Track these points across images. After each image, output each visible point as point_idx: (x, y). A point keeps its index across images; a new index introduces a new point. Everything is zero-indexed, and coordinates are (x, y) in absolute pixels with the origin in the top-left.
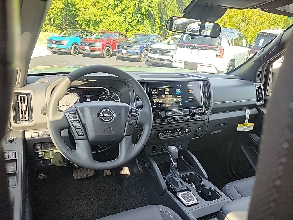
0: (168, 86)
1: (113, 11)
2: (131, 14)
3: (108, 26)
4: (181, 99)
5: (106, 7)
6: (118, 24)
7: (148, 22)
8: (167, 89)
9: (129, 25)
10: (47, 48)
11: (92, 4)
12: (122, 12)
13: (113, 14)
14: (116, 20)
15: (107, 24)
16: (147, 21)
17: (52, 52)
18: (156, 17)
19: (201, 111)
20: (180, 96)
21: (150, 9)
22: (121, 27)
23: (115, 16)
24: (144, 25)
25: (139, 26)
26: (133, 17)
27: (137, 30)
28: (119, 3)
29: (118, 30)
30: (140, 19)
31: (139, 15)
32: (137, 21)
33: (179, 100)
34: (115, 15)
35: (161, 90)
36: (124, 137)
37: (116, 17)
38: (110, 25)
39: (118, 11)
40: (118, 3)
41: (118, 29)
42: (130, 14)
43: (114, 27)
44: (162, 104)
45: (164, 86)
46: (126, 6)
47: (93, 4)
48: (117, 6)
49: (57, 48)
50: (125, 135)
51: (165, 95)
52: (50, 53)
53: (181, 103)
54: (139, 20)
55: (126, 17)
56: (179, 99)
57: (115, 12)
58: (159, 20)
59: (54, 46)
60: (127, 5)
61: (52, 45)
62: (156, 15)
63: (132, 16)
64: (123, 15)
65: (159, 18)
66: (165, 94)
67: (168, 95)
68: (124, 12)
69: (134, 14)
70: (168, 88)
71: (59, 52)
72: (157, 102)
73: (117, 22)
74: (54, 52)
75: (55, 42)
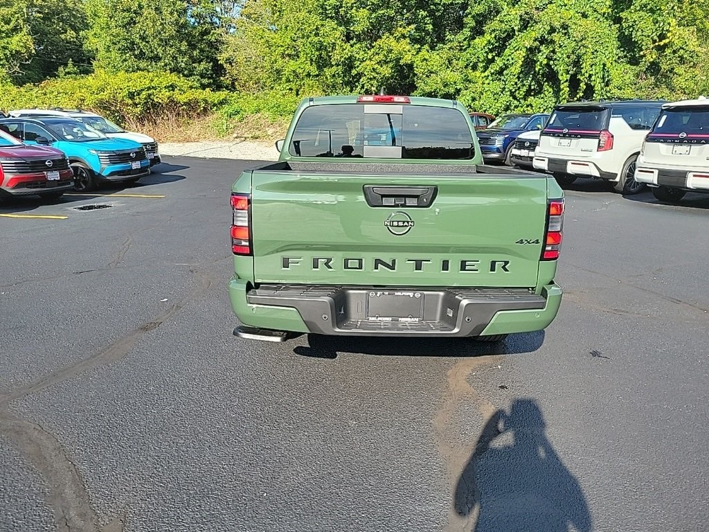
1: (484, 72)
2: (516, 76)
3: (470, 101)
5: (471, 64)
6: (491, 96)
7: (551, 90)
9: (511, 98)
11: (444, 63)
12: (501, 72)
13: (483, 78)
14: (487, 89)
15: (468, 98)
16: (546, 87)
18: (560, 78)
21: (551, 62)
22: (496, 101)
23: (487, 82)
24: (542, 95)
25: (532, 98)
26: (519, 80)
27: (528, 106)
28: (496, 55)
29: (490, 107)
30: (533, 83)
31: (531, 76)
32: (525, 89)
34: (486, 79)
37: (489, 84)
38: (474, 99)
39: (492, 71)
40: (494, 54)
41: (488, 107)
42: (514, 75)
43: (481, 103)
46: (508, 60)
47: (447, 62)
48: (493, 60)
54: (530, 86)
55: (507, 82)
57: (486, 74)
58: (567, 84)
60: (510, 58)
62: (562, 75)
63: (517, 80)
64: (502, 78)
65: (567, 81)
68: (505, 72)
69: (521, 76)
73: (489, 93)
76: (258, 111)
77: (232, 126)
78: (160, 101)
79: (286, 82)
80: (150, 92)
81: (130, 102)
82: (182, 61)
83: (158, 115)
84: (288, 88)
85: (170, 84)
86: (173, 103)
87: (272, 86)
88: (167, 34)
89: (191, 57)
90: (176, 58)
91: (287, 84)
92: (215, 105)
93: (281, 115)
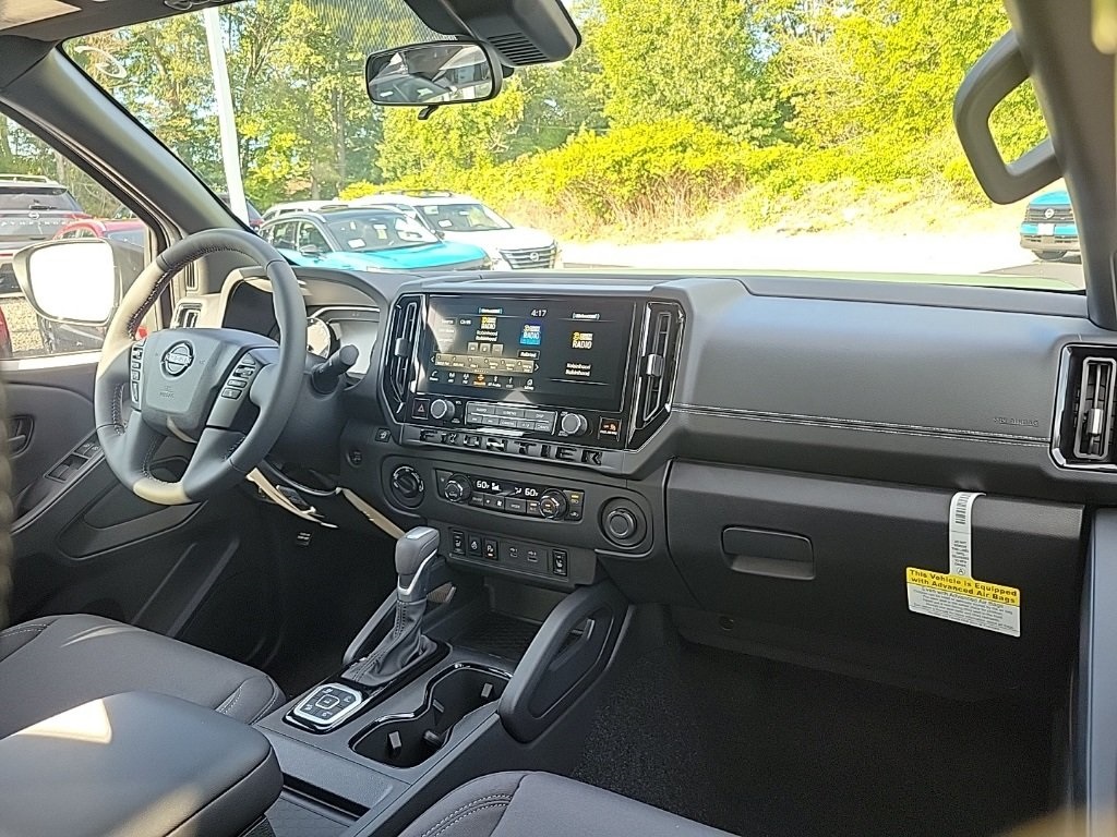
0: (497, 311)
4: (535, 367)
8: (489, 323)
10: (1019, 238)
17: (1037, 254)
19: (607, 430)
20: (534, 355)
33: (525, 371)
35: (469, 322)
36: (206, 429)
44: (460, 374)
45: (484, 311)
49: (1059, 239)
50: (208, 423)
51: (477, 344)
52: (1029, 257)
53: (530, 382)
56: (528, 367)
59: (1045, 229)
61: (1040, 225)
66: (477, 338)
67: (489, 345)
70: (493, 320)
71: (1068, 254)
72: (447, 364)
74: (1048, 255)
75: (1053, 213)
76: (833, 176)
77: (778, 208)
78: (660, 172)
79: (907, 117)
80: (645, 157)
81: (615, 177)
82: (722, 103)
83: (658, 196)
84: (908, 127)
85: (679, 140)
86: (680, 174)
87: (876, 126)
88: (702, 60)
89: (738, 93)
90: (713, 97)
91: (907, 120)
92: (756, 172)
93: (878, 181)
